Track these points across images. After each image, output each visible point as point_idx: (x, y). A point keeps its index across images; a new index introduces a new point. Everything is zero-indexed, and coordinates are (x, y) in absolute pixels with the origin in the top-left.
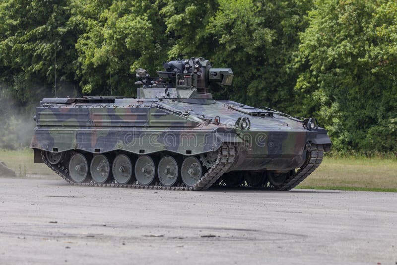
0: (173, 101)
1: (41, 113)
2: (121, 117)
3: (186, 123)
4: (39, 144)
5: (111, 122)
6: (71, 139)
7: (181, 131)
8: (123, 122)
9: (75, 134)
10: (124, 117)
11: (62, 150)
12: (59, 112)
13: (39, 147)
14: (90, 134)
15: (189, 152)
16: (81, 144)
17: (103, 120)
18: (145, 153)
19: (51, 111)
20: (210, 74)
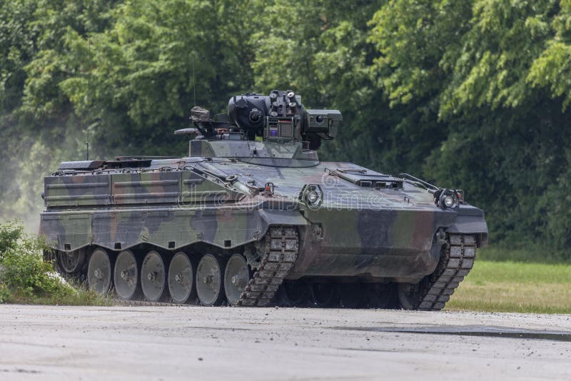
0: (233, 161)
1: (51, 185)
2: (148, 188)
4: (47, 239)
5: (136, 198)
6: (86, 227)
8: (150, 197)
9: (90, 220)
10: (151, 188)
11: (76, 246)
12: (73, 183)
14: (108, 219)
15: (228, 243)
16: (98, 235)
17: (125, 195)
18: (176, 248)
19: (62, 181)
20: (309, 119)
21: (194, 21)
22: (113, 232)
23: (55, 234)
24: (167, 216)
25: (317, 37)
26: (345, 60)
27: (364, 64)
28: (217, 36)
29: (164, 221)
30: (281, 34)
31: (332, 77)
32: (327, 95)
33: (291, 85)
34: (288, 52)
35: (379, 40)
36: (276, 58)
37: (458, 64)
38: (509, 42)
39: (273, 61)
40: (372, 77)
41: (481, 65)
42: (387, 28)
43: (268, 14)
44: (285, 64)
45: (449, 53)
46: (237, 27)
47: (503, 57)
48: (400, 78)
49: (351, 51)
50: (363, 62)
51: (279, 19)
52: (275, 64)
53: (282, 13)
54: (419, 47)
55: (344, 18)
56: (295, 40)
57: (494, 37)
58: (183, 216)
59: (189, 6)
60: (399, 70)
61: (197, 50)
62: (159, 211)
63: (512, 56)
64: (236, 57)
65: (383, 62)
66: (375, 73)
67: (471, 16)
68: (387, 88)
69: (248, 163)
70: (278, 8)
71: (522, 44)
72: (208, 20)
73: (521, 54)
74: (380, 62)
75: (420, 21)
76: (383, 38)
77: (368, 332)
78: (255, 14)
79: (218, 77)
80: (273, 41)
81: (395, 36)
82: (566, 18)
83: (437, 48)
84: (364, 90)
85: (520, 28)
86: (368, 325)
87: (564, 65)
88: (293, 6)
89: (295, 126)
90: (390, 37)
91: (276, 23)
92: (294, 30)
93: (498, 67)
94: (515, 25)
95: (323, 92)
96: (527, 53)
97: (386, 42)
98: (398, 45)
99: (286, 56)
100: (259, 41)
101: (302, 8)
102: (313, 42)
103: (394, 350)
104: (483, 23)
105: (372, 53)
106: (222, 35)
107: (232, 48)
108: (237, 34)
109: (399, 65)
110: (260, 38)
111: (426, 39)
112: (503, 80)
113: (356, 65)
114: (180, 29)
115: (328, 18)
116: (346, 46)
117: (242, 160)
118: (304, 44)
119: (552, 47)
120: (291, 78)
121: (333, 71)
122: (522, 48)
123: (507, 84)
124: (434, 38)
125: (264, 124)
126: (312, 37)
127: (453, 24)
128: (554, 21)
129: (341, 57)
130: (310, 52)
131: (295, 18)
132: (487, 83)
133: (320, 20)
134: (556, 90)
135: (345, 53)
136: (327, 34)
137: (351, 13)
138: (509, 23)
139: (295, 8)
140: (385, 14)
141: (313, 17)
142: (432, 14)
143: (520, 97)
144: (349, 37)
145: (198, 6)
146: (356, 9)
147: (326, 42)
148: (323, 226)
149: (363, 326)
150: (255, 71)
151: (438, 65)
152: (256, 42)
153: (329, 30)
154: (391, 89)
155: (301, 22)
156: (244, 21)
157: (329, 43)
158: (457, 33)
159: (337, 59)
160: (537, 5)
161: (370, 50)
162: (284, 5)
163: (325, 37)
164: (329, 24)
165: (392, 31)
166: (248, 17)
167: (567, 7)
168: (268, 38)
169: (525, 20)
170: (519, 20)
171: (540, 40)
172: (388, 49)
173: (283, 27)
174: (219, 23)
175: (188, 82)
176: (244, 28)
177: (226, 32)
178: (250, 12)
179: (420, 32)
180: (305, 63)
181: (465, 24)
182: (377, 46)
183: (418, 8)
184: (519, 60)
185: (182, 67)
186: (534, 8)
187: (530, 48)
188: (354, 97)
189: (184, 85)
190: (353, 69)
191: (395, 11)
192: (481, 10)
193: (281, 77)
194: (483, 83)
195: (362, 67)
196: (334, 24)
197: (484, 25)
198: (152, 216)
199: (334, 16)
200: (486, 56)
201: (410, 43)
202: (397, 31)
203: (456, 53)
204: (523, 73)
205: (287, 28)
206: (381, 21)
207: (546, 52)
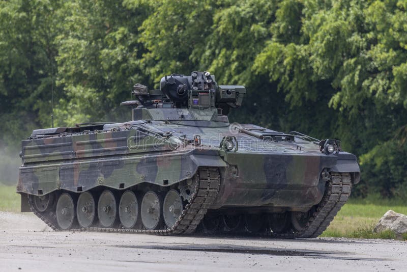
0: (166, 123)
1: (27, 147)
2: (102, 145)
3: (163, 146)
4: (24, 187)
5: (93, 152)
6: (55, 177)
7: (159, 155)
8: (105, 151)
9: (58, 171)
10: (105, 144)
11: (47, 191)
12: (44, 144)
13: (24, 191)
14: (72, 169)
15: (166, 182)
16: (64, 183)
17: (85, 150)
18: (125, 188)
19: (35, 143)
20: (221, 92)
21: (15, 27)
22: (76, 179)
23: (30, 183)
24: (119, 165)
25: (102, 38)
26: (122, 55)
27: (135, 58)
28: (31, 38)
29: (115, 169)
30: (77, 37)
31: (113, 67)
32: (109, 80)
33: (84, 73)
34: (82, 49)
35: (146, 41)
36: (73, 53)
37: (203, 58)
38: (239, 43)
39: (71, 56)
40: (141, 67)
41: (219, 58)
42: (153, 32)
43: (67, 22)
44: (79, 58)
45: (196, 50)
46: (45, 32)
47: (235, 52)
48: (162, 68)
49: (126, 49)
50: (135, 56)
51: (76, 26)
52: (72, 58)
53: (77, 21)
54: (175, 46)
55: (122, 25)
56: (87, 41)
57: (228, 39)
58: (130, 163)
59: (11, 16)
60: (161, 62)
61: (17, 48)
62: (112, 161)
63: (241, 52)
64: (44, 53)
65: (150, 56)
66: (144, 64)
67: (212, 24)
68: (152, 75)
69: (178, 124)
70: (75, 18)
71: (248, 43)
72: (25, 26)
73: (248, 51)
74: (147, 56)
75: (176, 27)
76: (150, 39)
77: (138, 249)
78: (59, 22)
79: (32, 67)
80: (72, 42)
81: (158, 38)
82: (280, 25)
83: (188, 47)
84: (136, 76)
85: (247, 32)
86: (139, 244)
87: (278, 59)
88: (85, 16)
89: (212, 97)
90: (155, 38)
91: (73, 29)
92: (86, 33)
93: (231, 60)
94: (243, 29)
95: (107, 78)
96: (251, 49)
97: (152, 42)
98: (160, 44)
99: (80, 52)
100: (61, 42)
101: (92, 18)
102: (99, 42)
103: (158, 262)
104: (221, 28)
105: (142, 50)
106: (35, 37)
107: (42, 46)
108: (46, 36)
109: (161, 59)
110: (62, 39)
111: (180, 40)
112: (235, 69)
113: (130, 58)
114: (5, 33)
115: (110, 25)
116: (123, 45)
117: (173, 122)
118: (93, 44)
119: (270, 46)
120: (84, 67)
121: (114, 63)
122: (248, 46)
123: (238, 71)
124: (186, 39)
125: (188, 96)
126: (99, 38)
127: (200, 30)
128: (271, 27)
129: (119, 52)
130: (97, 49)
131: (86, 24)
132: (224, 71)
133: (104, 26)
134: (273, 76)
135: (122, 50)
136: (110, 37)
137: (126, 22)
138: (240, 28)
139: (86, 18)
140: (151, 22)
141: (100, 24)
142: (185, 22)
143: (247, 81)
144: (125, 39)
145: (18, 16)
146: (130, 18)
147: (109, 42)
148: (238, 167)
149: (136, 245)
150: (58, 63)
151: (188, 58)
152: (59, 42)
153: (111, 34)
154: (155, 76)
155: (91, 28)
156: (51, 27)
157: (111, 43)
158: (202, 36)
159: (117, 54)
160: (259, 15)
161: (140, 48)
162: (78, 15)
163: (108, 38)
164: (111, 29)
165: (156, 34)
166: (53, 24)
167: (281, 17)
168: (68, 39)
169: (251, 26)
170: (246, 27)
171: (261, 41)
172: (153, 47)
173: (78, 32)
174: (33, 29)
175: (10, 71)
176: (50, 32)
177: (37, 35)
178: (55, 20)
179: (176, 34)
180: (94, 57)
181: (208, 29)
182: (146, 45)
183: (175, 17)
184: (247, 54)
185: (6, 60)
186: (257, 18)
187: (254, 46)
188: (129, 82)
189: (8, 73)
190: (128, 62)
191: (158, 20)
192: (220, 19)
193: (76, 67)
194: (221, 71)
195: (135, 60)
196: (114, 29)
197: (222, 30)
198: (106, 165)
199: (114, 24)
200: (223, 51)
201: (169, 43)
202: (160, 34)
203: (201, 50)
204: (249, 64)
205: (81, 32)
206: (148, 27)
207: (266, 49)
